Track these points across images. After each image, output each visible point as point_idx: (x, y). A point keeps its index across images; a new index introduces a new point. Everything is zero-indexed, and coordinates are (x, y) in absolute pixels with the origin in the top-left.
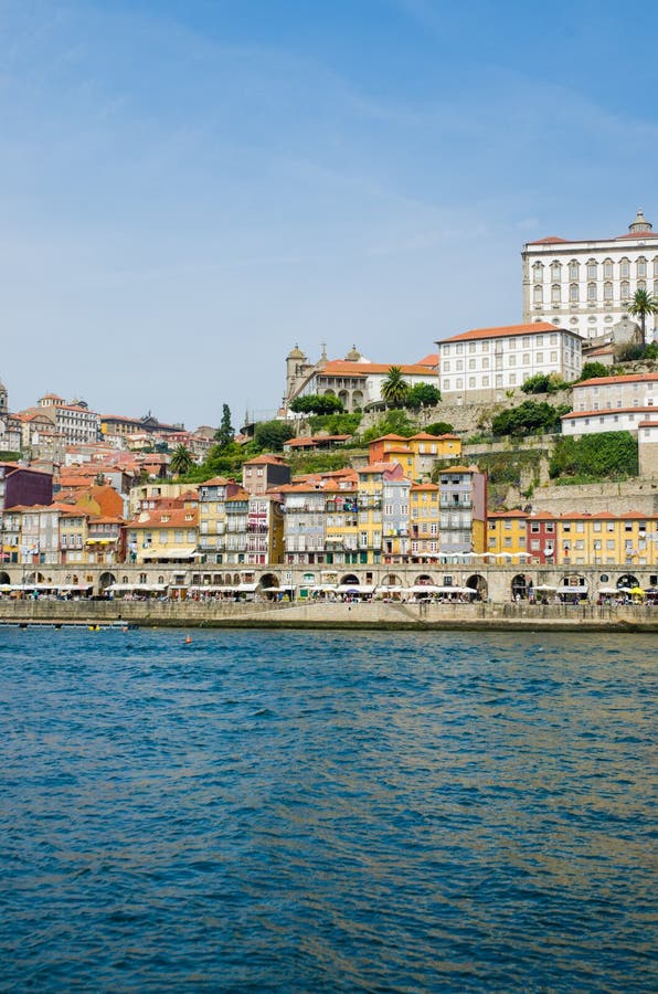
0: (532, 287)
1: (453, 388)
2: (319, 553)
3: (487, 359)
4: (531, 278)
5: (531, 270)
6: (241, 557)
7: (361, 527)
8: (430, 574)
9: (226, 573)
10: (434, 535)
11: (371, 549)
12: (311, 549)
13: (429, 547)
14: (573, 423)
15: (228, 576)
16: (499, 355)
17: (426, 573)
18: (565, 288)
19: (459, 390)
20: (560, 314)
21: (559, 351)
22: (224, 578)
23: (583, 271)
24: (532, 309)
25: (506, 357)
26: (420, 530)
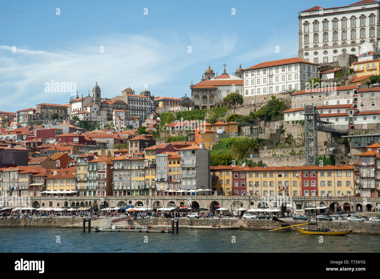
0: (303, 36)
1: (250, 94)
2: (128, 190)
3: (265, 78)
4: (303, 31)
5: (303, 26)
6: (94, 192)
7: (147, 177)
8: (175, 201)
9: (86, 201)
10: (179, 181)
11: (151, 188)
12: (125, 188)
13: (176, 187)
14: (289, 115)
15: (87, 202)
16: (271, 76)
17: (173, 201)
18: (321, 35)
19: (252, 95)
20: (318, 49)
21: (299, 73)
22: (85, 203)
23: (330, 25)
24: (303, 47)
25: (274, 77)
26: (172, 178)
